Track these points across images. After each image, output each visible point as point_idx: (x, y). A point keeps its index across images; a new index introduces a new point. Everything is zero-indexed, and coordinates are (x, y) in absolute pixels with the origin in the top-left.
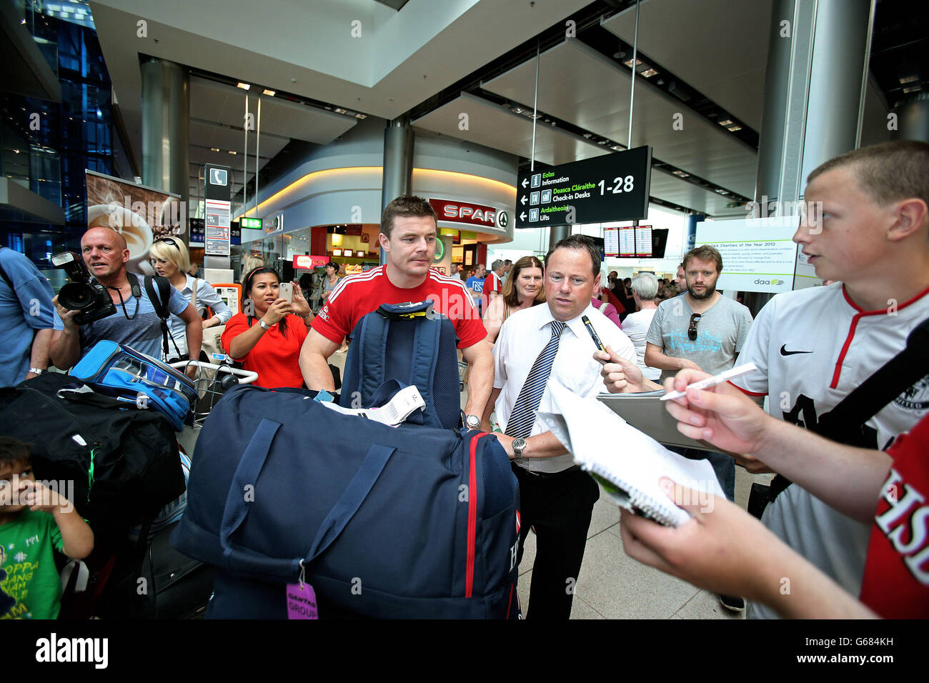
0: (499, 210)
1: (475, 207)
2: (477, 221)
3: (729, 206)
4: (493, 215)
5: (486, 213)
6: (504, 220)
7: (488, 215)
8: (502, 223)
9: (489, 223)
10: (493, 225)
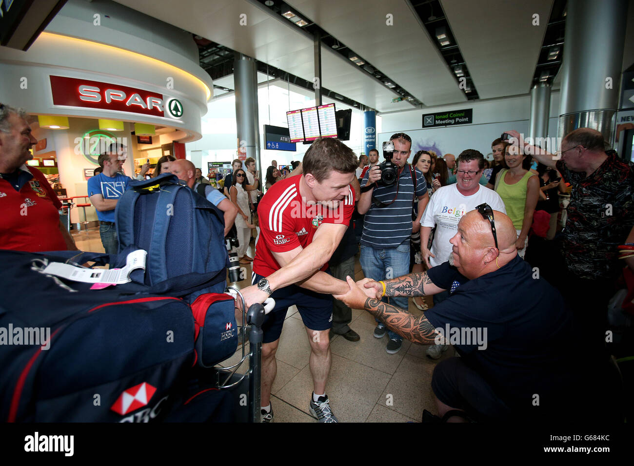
0: (167, 97)
1: (129, 91)
2: (135, 109)
3: (394, 100)
4: (159, 102)
5: (148, 99)
6: (176, 109)
7: (151, 102)
8: (174, 112)
9: (154, 111)
10: (162, 114)
